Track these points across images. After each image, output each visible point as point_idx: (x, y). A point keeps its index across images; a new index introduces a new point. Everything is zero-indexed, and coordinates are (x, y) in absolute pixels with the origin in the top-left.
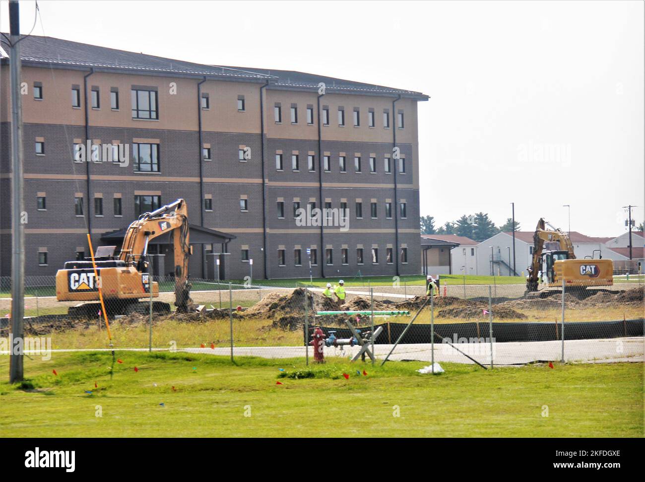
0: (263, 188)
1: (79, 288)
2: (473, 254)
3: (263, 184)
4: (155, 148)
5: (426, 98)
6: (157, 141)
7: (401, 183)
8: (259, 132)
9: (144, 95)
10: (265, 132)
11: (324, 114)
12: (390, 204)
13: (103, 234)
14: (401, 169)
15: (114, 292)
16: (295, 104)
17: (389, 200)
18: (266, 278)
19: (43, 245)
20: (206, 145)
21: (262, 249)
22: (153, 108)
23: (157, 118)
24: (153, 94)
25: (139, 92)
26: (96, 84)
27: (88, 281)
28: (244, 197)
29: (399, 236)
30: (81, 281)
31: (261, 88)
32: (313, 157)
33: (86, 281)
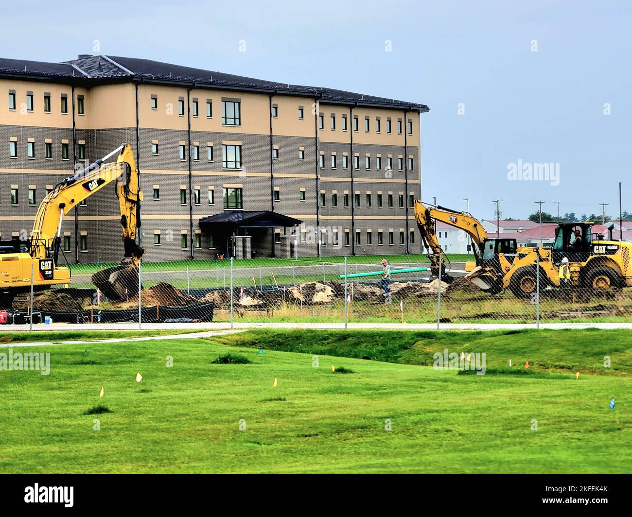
2: (446, 237)
3: (317, 178)
4: (238, 148)
6: (240, 143)
7: (410, 179)
8: (314, 136)
9: (230, 106)
10: (318, 137)
11: (355, 121)
13: (200, 220)
16: (334, 114)
19: (157, 228)
20: (275, 147)
22: (237, 117)
23: (240, 124)
24: (237, 104)
25: (227, 103)
26: (195, 96)
29: (409, 222)
31: (315, 101)
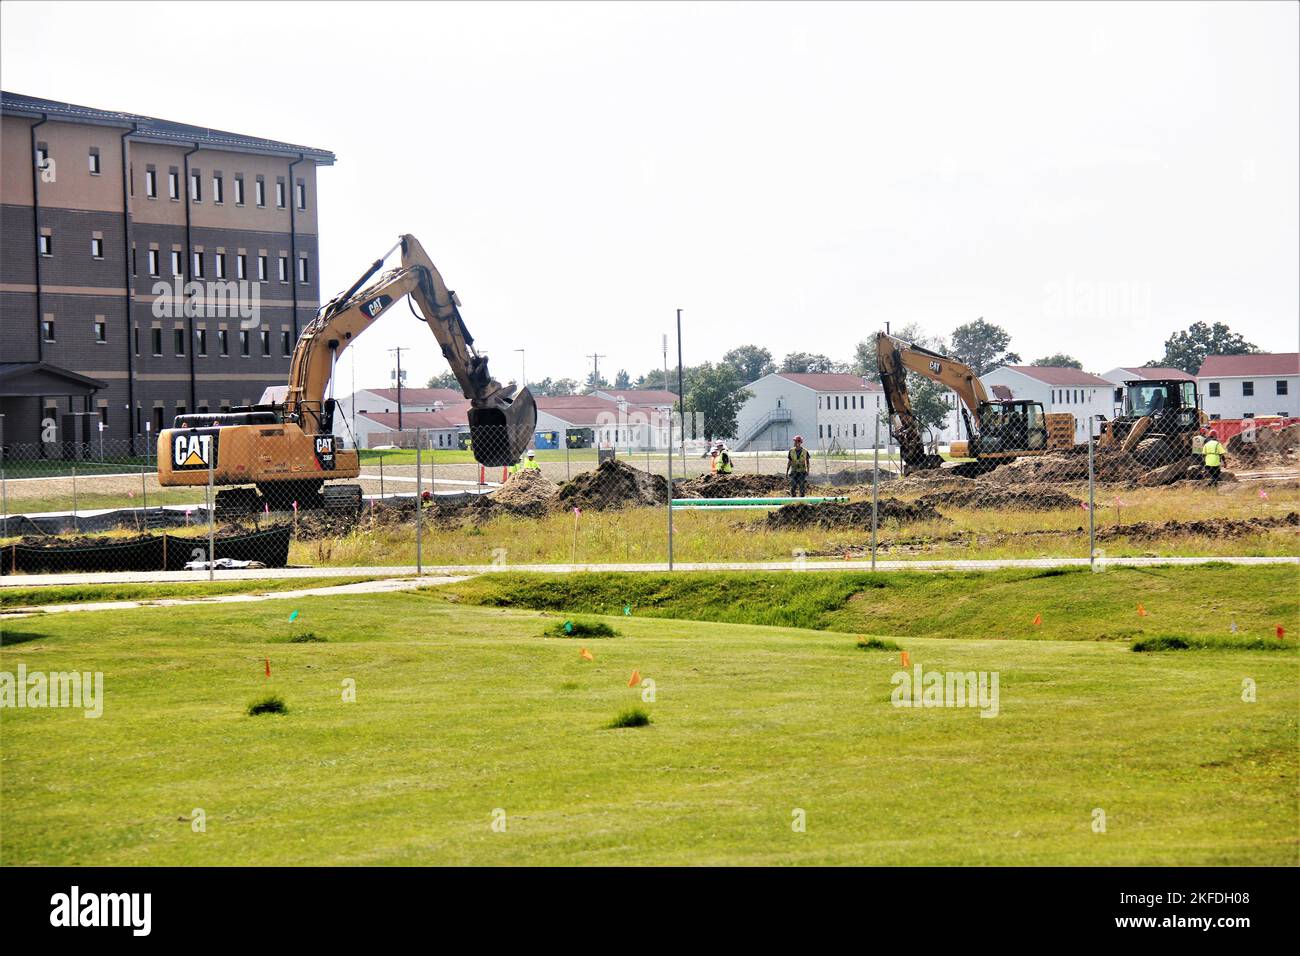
0: (128, 304)
1: (188, 463)
3: (128, 296)
5: (328, 158)
7: (305, 299)
8: (120, 209)
10: (130, 210)
11: (193, 181)
12: (287, 333)
14: (302, 278)
15: (243, 468)
17: (286, 328)
18: (132, 453)
20: (45, 231)
21: (127, 407)
27: (201, 450)
28: (100, 318)
30: (190, 451)
31: (123, 137)
32: (179, 254)
33: (197, 450)
